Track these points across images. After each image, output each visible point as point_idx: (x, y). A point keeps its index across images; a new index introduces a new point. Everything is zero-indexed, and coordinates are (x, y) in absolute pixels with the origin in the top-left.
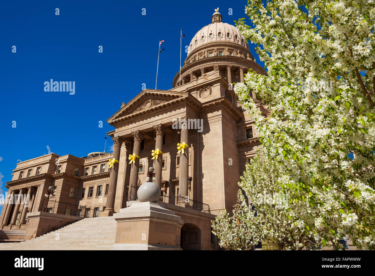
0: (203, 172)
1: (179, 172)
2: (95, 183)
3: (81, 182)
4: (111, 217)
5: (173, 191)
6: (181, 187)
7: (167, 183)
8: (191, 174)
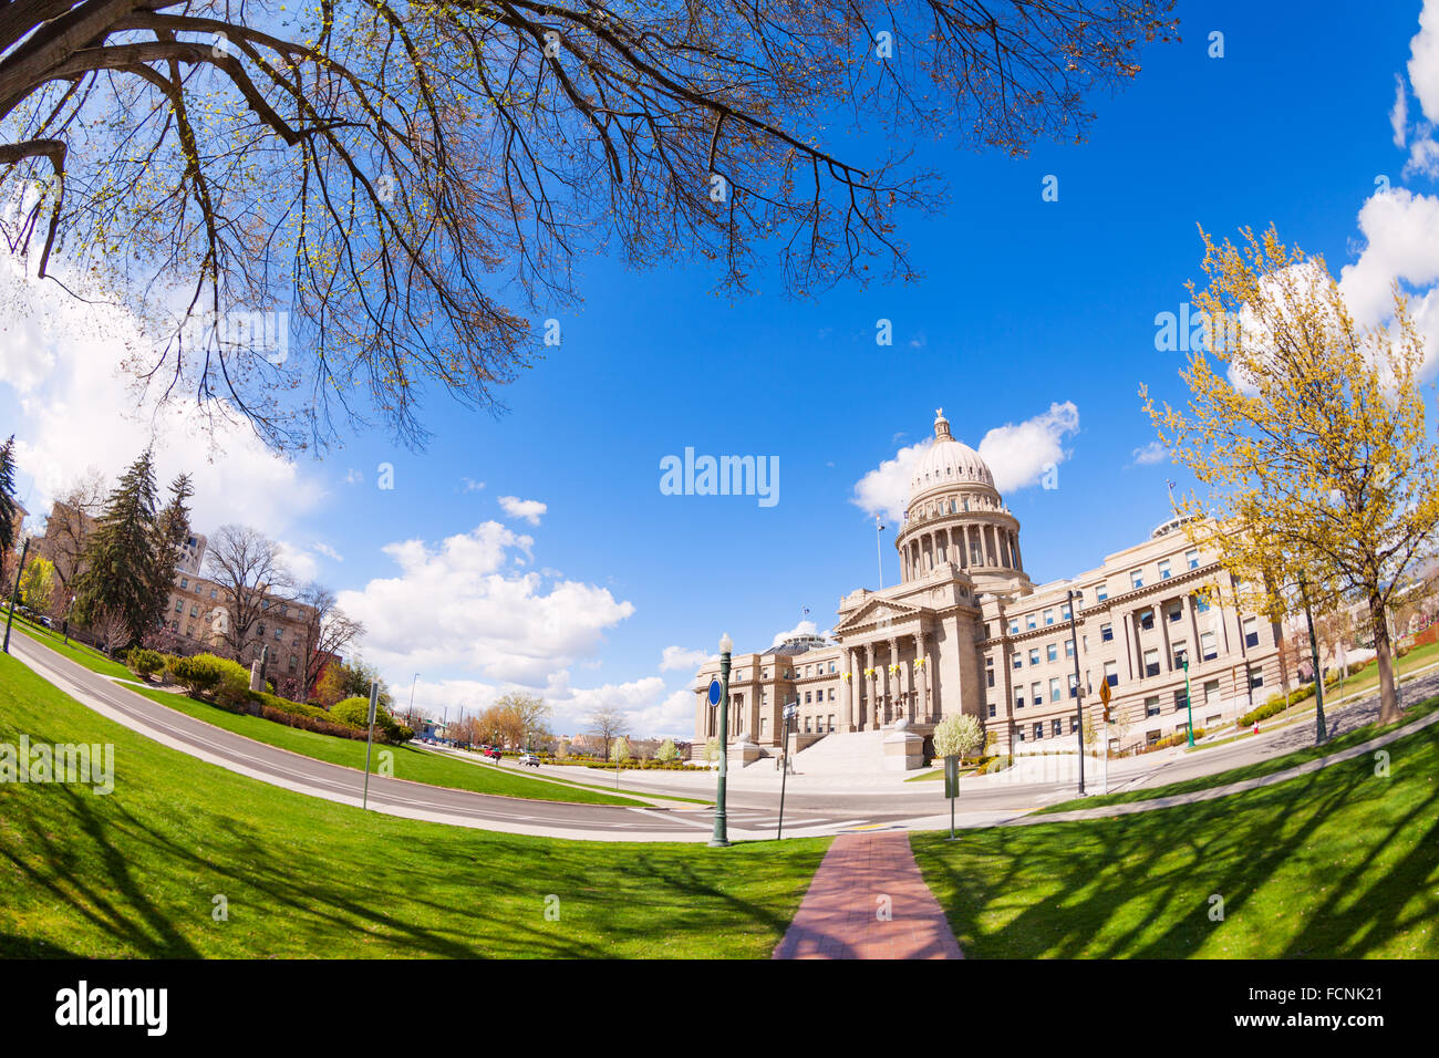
0: (942, 681)
1: (918, 680)
2: (814, 688)
3: (793, 686)
4: (877, 732)
5: (912, 702)
6: (921, 697)
7: (905, 694)
8: (930, 685)
